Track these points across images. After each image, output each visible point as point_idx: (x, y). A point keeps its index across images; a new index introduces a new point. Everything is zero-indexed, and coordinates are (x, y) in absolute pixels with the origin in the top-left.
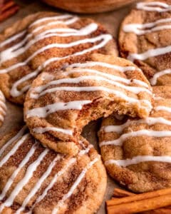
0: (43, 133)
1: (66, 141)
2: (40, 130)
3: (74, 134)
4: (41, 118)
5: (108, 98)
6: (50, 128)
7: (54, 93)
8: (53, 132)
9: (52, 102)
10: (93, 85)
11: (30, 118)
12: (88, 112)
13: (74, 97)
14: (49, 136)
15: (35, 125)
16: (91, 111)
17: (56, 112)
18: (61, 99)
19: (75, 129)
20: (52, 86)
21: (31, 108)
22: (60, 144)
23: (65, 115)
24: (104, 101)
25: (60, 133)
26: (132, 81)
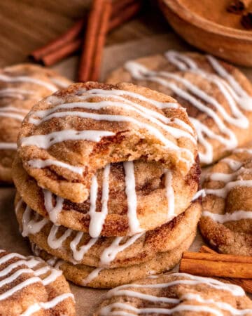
0: (42, 168)
1: (73, 182)
2: (38, 164)
3: (85, 174)
4: (42, 149)
5: (138, 133)
6: (52, 161)
7: (64, 118)
8: (56, 167)
9: (60, 129)
10: (119, 114)
11: (26, 147)
12: (107, 149)
13: (91, 126)
14: (49, 173)
15: (33, 155)
16: (111, 148)
17: (64, 142)
18: (72, 126)
19: (87, 167)
20: (61, 110)
21: (29, 135)
22: (63, 184)
23: (75, 146)
24: (131, 137)
25: (66, 169)
26: (172, 120)
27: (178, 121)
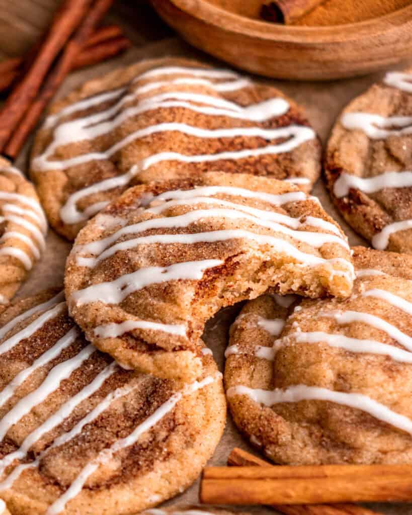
0: (119, 337)
1: (174, 350)
2: (113, 331)
3: (190, 334)
4: (111, 306)
5: (258, 254)
6: (133, 323)
7: (135, 250)
8: (141, 331)
9: (133, 268)
10: (221, 228)
11: (86, 307)
12: (214, 288)
13: (181, 255)
14: (132, 342)
15: (99, 320)
16: (220, 284)
17: (145, 288)
18: (152, 260)
19: (190, 323)
20: (125, 238)
21: (84, 285)
22: (159, 356)
23: (166, 292)
24: (249, 261)
25: (159, 332)
26: (302, 221)
27: (312, 220)
